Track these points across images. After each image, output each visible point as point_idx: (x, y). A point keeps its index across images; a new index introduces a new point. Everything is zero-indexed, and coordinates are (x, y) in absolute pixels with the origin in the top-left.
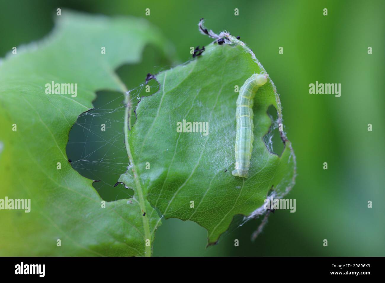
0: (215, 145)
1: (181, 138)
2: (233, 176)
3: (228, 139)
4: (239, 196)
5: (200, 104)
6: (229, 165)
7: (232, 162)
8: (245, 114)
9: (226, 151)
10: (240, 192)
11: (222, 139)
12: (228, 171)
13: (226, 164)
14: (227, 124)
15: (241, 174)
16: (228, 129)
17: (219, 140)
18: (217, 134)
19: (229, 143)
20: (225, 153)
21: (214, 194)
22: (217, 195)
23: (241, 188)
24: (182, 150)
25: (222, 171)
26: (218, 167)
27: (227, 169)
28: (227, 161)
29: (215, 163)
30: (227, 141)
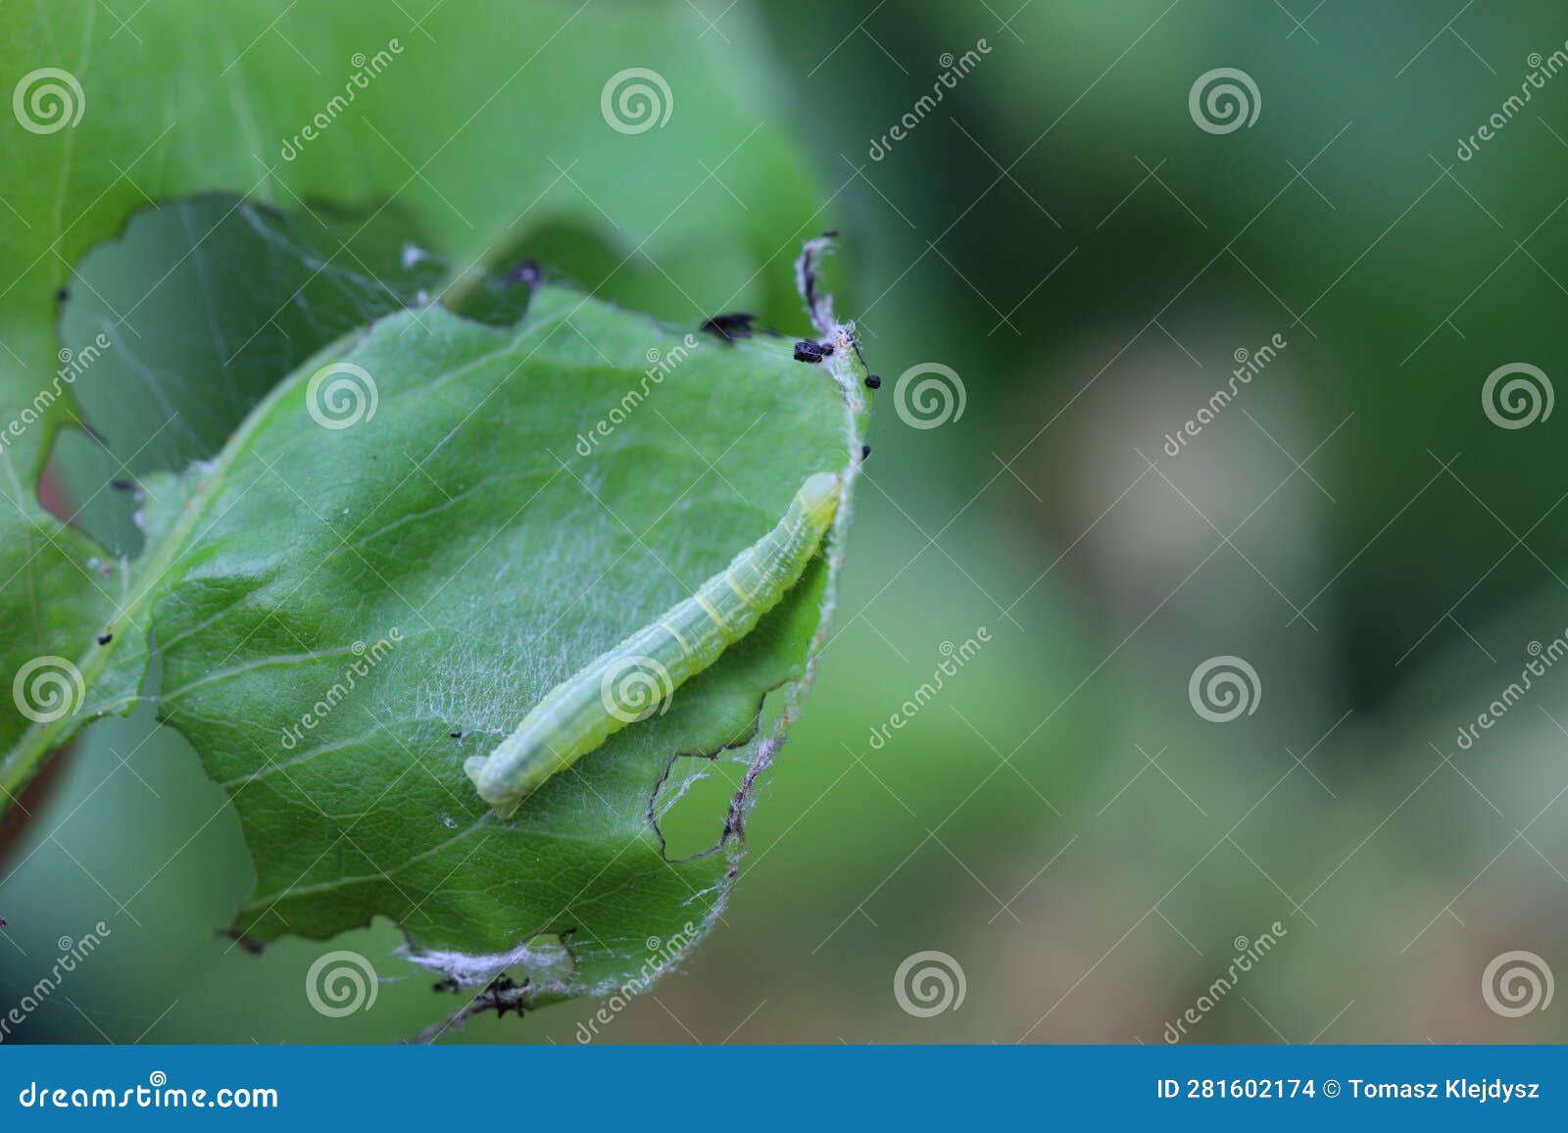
0: (506, 636)
1: (426, 521)
2: (463, 770)
3: (565, 658)
4: (431, 852)
5: (589, 485)
6: (484, 727)
7: (501, 730)
8: (683, 632)
9: (521, 685)
10: (442, 843)
11: (549, 640)
12: (464, 740)
13: (478, 717)
14: (610, 613)
15: (487, 784)
16: (597, 629)
17: (534, 636)
18: (548, 615)
19: (558, 672)
20: (511, 684)
21: (357, 772)
22: (363, 783)
23: (455, 832)
24: (392, 556)
25: (445, 726)
26: (448, 703)
27: (464, 735)
28: (492, 713)
29: (449, 682)
30: (559, 661)
